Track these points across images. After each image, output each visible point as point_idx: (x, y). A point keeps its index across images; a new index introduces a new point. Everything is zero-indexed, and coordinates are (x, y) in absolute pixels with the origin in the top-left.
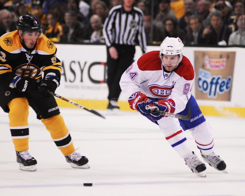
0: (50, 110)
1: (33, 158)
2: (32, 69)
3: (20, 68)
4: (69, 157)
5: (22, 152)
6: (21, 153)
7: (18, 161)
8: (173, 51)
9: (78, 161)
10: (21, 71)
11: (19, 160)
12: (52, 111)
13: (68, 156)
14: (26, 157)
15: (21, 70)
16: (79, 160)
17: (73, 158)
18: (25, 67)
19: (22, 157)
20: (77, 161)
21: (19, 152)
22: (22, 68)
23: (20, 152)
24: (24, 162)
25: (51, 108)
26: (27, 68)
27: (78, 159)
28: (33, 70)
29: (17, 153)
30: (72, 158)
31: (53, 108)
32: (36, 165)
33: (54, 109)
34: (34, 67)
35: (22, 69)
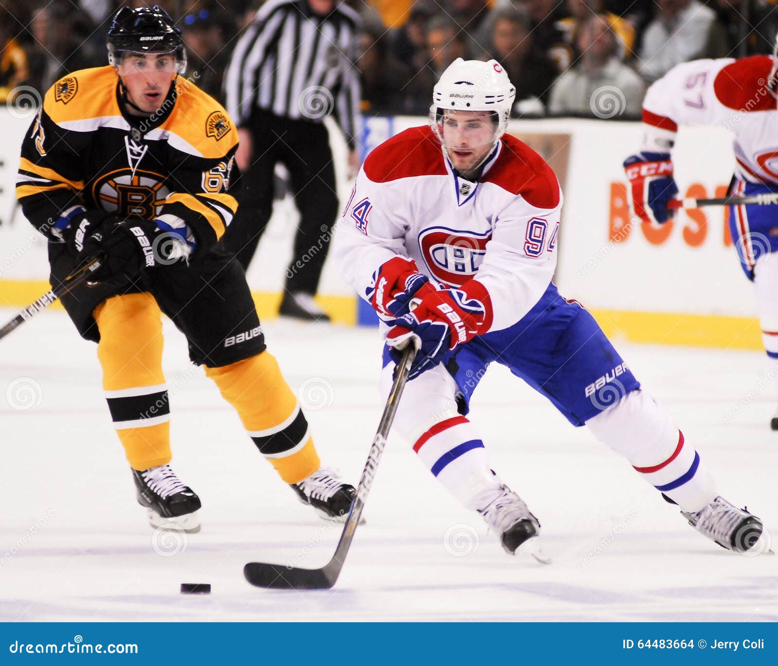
0: (230, 342)
1: (188, 490)
2: (152, 189)
3: (110, 182)
4: (301, 488)
5: (151, 470)
6: (148, 476)
7: (142, 502)
8: (472, 97)
9: (326, 500)
10: (114, 193)
11: (142, 496)
12: (236, 344)
13: (298, 484)
14: (165, 489)
15: (115, 188)
16: (329, 499)
17: (312, 492)
18: (125, 180)
19: (152, 488)
20: (323, 502)
21: (140, 473)
22: (116, 184)
23: (146, 471)
24: (160, 504)
25: (235, 334)
26: (132, 185)
27: (327, 494)
28: (156, 192)
29: (135, 475)
30: (307, 493)
31: (243, 334)
32: (198, 512)
33: (243, 337)
34: (154, 182)
35: (116, 186)
